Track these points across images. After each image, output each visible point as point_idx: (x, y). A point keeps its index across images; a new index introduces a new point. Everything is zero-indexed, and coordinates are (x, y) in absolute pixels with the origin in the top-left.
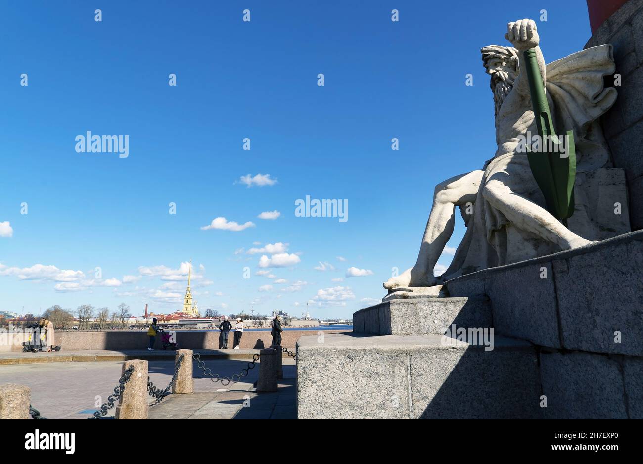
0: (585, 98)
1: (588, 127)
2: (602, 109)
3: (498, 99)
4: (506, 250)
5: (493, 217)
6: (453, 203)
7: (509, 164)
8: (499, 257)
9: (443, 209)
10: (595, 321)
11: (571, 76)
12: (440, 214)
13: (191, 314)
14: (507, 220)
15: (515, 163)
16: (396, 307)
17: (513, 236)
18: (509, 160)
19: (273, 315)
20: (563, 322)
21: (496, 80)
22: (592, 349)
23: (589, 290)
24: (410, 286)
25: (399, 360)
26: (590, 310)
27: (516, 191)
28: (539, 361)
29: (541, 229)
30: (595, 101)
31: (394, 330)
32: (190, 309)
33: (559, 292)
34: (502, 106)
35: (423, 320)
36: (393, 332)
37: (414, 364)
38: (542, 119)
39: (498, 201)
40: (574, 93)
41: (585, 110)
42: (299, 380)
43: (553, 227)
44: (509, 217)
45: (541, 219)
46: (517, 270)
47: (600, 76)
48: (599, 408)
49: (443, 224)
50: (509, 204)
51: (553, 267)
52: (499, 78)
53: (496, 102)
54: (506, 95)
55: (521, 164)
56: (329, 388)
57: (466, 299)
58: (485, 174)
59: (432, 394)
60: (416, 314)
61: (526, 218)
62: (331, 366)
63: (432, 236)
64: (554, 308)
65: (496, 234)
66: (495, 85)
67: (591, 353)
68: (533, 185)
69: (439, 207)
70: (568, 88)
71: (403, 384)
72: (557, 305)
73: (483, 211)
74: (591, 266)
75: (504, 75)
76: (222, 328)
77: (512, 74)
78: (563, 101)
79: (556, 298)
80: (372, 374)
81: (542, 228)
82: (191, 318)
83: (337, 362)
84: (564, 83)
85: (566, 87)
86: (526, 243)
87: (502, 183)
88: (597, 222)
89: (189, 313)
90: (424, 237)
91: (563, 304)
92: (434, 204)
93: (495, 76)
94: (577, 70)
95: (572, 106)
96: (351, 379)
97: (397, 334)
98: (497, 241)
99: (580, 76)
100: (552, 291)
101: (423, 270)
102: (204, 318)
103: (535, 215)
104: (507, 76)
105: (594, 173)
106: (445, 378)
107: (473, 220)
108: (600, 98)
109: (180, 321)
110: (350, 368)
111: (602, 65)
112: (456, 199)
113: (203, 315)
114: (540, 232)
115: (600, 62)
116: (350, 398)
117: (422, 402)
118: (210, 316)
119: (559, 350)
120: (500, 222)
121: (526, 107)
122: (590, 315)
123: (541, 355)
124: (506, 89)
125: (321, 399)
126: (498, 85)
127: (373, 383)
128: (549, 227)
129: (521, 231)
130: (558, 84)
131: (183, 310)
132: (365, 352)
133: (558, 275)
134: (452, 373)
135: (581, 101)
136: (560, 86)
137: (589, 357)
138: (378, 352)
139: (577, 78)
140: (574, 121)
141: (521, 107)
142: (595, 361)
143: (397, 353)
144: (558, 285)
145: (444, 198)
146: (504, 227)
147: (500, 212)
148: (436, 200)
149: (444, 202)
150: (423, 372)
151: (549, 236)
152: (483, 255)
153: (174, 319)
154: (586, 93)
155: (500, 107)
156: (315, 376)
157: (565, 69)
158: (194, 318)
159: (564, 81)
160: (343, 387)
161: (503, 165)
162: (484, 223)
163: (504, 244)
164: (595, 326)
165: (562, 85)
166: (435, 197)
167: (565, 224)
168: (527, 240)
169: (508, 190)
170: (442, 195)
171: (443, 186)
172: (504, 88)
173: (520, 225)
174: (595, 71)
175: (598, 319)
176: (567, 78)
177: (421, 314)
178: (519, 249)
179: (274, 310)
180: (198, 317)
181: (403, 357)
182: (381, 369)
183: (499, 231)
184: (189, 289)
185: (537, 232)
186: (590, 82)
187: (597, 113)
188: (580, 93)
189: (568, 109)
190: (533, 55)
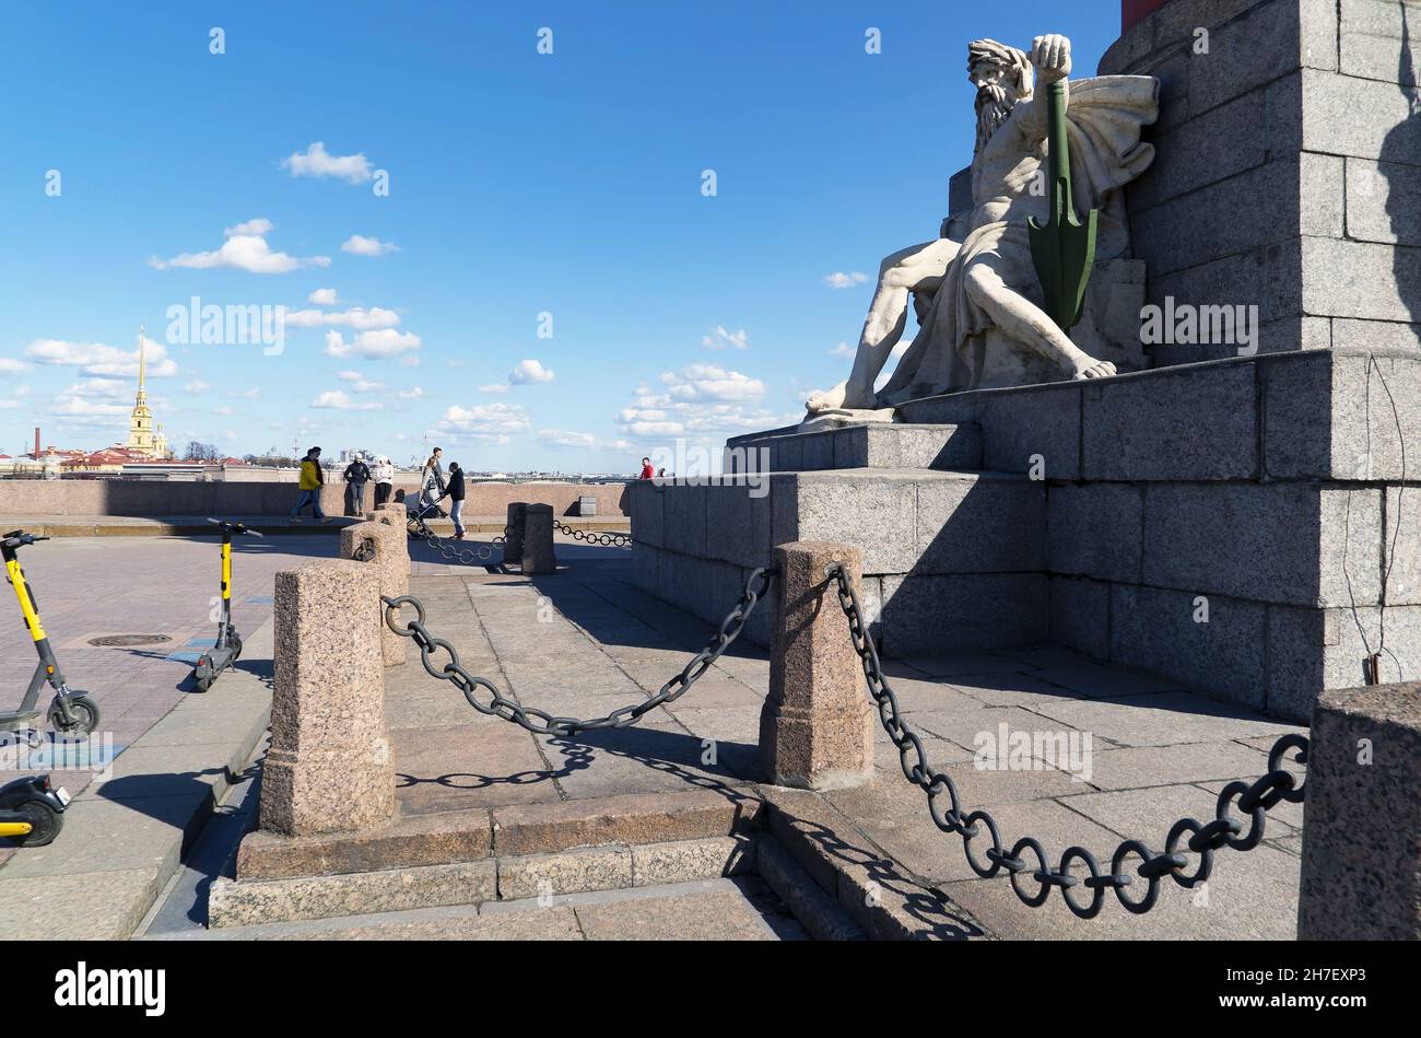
0: (1112, 152)
1: (1109, 195)
2: (1131, 173)
3: (984, 129)
4: (983, 363)
5: (970, 316)
6: (908, 288)
7: (1000, 241)
8: (973, 374)
9: (893, 296)
10: (1123, 450)
11: (1096, 112)
12: (890, 304)
13: (151, 452)
14: (993, 324)
15: (1007, 240)
16: (875, 433)
17: (995, 346)
18: (1001, 235)
19: (344, 460)
20: (1087, 452)
21: (984, 97)
22: (1116, 478)
23: (1122, 420)
24: (842, 407)
25: (905, 490)
26: (1119, 439)
27: (1010, 285)
28: (1047, 497)
29: (1039, 341)
30: (1126, 160)
31: (871, 462)
32: (147, 442)
33: (1085, 421)
34: (990, 142)
35: (904, 451)
36: (870, 464)
37: (921, 495)
38: (1059, 187)
39: (987, 297)
40: (1095, 139)
41: (1109, 169)
42: (800, 510)
43: (1055, 340)
44: (996, 319)
45: (1042, 327)
46: (1031, 395)
47: (1136, 124)
48: (1114, 535)
49: (894, 320)
50: (1001, 302)
51: (1082, 393)
52: (991, 97)
53: (980, 132)
54: (998, 126)
55: (1014, 241)
56: (832, 519)
57: (955, 426)
58: (960, 251)
59: (938, 527)
60: (897, 442)
61: (1021, 323)
62: (834, 495)
63: (876, 335)
64: (1077, 439)
65: (971, 340)
66: (982, 105)
67: (1113, 482)
68: (1030, 275)
69: (887, 293)
70: (1089, 129)
71: (909, 517)
72: (1082, 434)
73: (953, 305)
74: (1129, 395)
75: (1000, 92)
76: (350, 475)
77: (1011, 93)
78: (1080, 149)
79: (1081, 427)
80: (877, 505)
81: (1041, 340)
82: (152, 462)
83: (840, 491)
84: (1083, 120)
85: (1084, 125)
86: (1013, 356)
87: (992, 270)
88: (1103, 334)
89: (144, 451)
90: (863, 336)
91: (1089, 433)
92: (879, 288)
93: (984, 93)
94: (1105, 106)
95: (1090, 160)
96: (854, 510)
97: (875, 467)
98: (970, 350)
99: (1108, 115)
100: (1077, 419)
101: (862, 386)
102: (184, 461)
103: (1034, 321)
104: (1003, 95)
105: (1108, 264)
106: (952, 512)
107: (934, 317)
108: (1131, 157)
109: (125, 467)
110: (853, 498)
111: (1140, 107)
112: (913, 282)
113: (181, 454)
114: (1036, 345)
115: (1137, 102)
116: (853, 530)
117: (927, 536)
118: (197, 460)
119: (1075, 482)
120: (980, 324)
121: (1026, 150)
122: (1119, 444)
123: (1050, 489)
124: (1000, 115)
125: (823, 530)
126: (987, 106)
127: (879, 514)
128: (1050, 339)
129: (1006, 338)
130: (1075, 119)
131: (130, 442)
132: (871, 481)
133: (1088, 403)
134: (960, 506)
135: (1104, 154)
136: (1077, 124)
137: (1110, 487)
138: (885, 481)
139: (1103, 117)
140: (1091, 183)
141: (1019, 150)
142: (1116, 490)
143: (905, 483)
144: (1086, 414)
145: (896, 279)
146: (984, 331)
147: (983, 311)
148: (884, 281)
149: (895, 286)
150: (930, 504)
151: (1048, 350)
152: (945, 367)
153: (109, 463)
154: (1114, 145)
155: (986, 142)
156: (818, 506)
157: (1089, 99)
158: (159, 461)
159: (1084, 116)
160: (846, 517)
161: (991, 241)
162: (954, 322)
163: (980, 356)
164: (1123, 455)
165: (1079, 121)
166: (881, 276)
167: (1067, 333)
168: (1013, 352)
169: (999, 280)
170: (893, 274)
171: (894, 260)
172: (996, 114)
173: (1010, 332)
174: (1131, 113)
175: (1127, 448)
176: (1089, 114)
177: (903, 443)
178: (1001, 364)
179: (348, 449)
180: (169, 460)
181: (910, 487)
182: (886, 500)
183: (977, 336)
184: (143, 396)
185: (1031, 343)
186: (1121, 130)
187: (1124, 177)
188: (1104, 141)
189: (1085, 164)
190: (1059, 90)
